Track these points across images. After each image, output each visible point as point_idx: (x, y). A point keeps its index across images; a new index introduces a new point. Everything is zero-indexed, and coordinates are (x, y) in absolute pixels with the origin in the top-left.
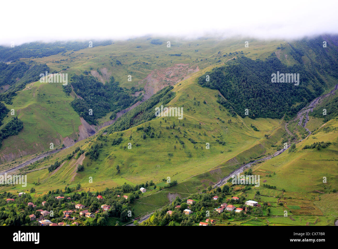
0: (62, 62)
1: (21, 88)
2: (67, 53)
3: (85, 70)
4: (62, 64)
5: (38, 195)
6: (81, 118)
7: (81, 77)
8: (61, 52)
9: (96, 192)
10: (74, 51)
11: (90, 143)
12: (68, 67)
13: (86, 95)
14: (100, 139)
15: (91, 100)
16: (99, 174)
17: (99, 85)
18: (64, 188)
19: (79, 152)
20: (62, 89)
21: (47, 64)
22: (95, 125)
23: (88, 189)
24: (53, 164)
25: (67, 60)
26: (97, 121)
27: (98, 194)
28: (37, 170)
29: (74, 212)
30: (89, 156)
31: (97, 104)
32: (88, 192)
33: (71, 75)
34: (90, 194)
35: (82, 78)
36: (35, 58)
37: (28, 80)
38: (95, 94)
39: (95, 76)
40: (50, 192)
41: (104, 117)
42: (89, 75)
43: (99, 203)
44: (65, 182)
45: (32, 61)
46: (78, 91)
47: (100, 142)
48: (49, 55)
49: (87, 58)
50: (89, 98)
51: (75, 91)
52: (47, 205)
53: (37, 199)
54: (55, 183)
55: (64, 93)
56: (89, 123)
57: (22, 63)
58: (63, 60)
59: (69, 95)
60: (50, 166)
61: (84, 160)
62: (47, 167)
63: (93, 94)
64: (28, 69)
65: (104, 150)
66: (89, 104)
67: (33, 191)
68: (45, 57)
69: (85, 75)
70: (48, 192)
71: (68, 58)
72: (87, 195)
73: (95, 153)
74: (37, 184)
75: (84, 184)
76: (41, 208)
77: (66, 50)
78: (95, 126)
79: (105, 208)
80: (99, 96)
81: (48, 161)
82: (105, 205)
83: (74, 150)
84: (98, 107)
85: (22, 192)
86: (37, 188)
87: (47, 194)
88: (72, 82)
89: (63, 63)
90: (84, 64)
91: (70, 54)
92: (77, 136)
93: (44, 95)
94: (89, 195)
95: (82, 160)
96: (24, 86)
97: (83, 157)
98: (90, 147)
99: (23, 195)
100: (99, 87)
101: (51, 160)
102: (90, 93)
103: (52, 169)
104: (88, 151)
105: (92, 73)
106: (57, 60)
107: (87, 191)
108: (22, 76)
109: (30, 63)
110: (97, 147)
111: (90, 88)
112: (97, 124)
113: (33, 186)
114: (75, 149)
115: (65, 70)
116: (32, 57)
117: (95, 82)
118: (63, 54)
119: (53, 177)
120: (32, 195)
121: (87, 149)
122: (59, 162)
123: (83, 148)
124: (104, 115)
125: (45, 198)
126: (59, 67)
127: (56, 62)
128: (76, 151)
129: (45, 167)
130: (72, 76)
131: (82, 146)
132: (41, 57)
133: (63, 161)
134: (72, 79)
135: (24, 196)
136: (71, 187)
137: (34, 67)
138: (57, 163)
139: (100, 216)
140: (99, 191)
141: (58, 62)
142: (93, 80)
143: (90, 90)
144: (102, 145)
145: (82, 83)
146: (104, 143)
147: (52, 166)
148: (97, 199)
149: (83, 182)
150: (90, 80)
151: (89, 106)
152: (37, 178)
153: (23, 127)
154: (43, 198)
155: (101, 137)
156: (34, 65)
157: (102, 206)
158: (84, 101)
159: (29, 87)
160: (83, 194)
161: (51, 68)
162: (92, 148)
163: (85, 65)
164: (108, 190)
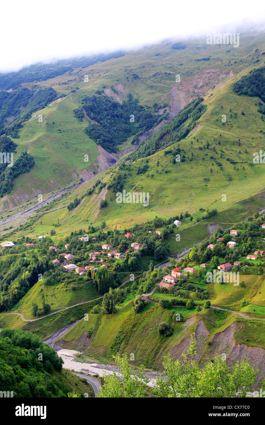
0: (69, 82)
1: (27, 118)
2: (74, 71)
3: (97, 90)
4: (69, 85)
5: (60, 237)
6: (98, 146)
7: (93, 99)
8: (67, 71)
9: (123, 229)
10: (82, 68)
11: (111, 174)
12: (77, 88)
13: (101, 119)
14: (122, 169)
15: (108, 124)
16: (126, 208)
17: (115, 105)
18: (88, 227)
19: (100, 185)
20: (74, 115)
21: (53, 87)
22: (116, 152)
23: (114, 226)
24: (73, 201)
25: (75, 80)
26: (117, 148)
27: (126, 232)
28: (55, 209)
29: (101, 254)
30: (112, 189)
31: (115, 128)
32: (115, 230)
33: (82, 97)
34: (118, 232)
35: (95, 99)
36: (39, 81)
37: (34, 108)
38: (111, 117)
39: (109, 96)
40: (72, 234)
41: (124, 143)
42: (103, 94)
43: (128, 242)
44: (87, 221)
45: (36, 86)
46: (92, 114)
47: (123, 172)
48: (55, 77)
49: (99, 74)
50: (105, 122)
51: (88, 115)
52: (70, 248)
53: (59, 242)
54: (76, 223)
55: (76, 119)
56: (108, 151)
57: (25, 90)
58: (71, 80)
59: (81, 121)
60: (69, 204)
61: (107, 194)
62: (66, 205)
63: (110, 117)
64: (33, 95)
65: (128, 180)
66: (106, 129)
67: (53, 233)
68: (50, 80)
69: (98, 96)
70: (70, 234)
71: (76, 77)
72: (114, 233)
73: (119, 185)
74: (57, 226)
75: (110, 221)
76: (64, 252)
77: (73, 69)
78: (115, 154)
79: (136, 247)
80: (116, 118)
81: (66, 199)
82: (136, 243)
83: (94, 184)
84: (117, 131)
85: (41, 235)
86: (57, 230)
87: (69, 235)
88: (83, 105)
89: (72, 84)
90: (95, 82)
91: (78, 73)
92: (96, 167)
93: (54, 123)
94: (116, 234)
95: (104, 195)
96: (30, 115)
97: (105, 191)
98: (112, 179)
99: (43, 238)
100: (116, 108)
101: (70, 197)
102: (106, 116)
103: (71, 207)
104: (110, 184)
105: (105, 93)
106: (63, 82)
107: (113, 229)
108: (27, 104)
109: (33, 88)
110: (120, 178)
111: (106, 110)
112: (117, 152)
113: (53, 228)
114: (96, 183)
115: (75, 91)
116: (35, 81)
117: (110, 102)
118: (70, 73)
119: (74, 217)
120: (53, 238)
121: (109, 182)
122: (78, 198)
123: (104, 181)
124: (125, 140)
125: (67, 241)
126: (67, 89)
127: (63, 83)
128: (97, 185)
129: (63, 206)
130: (83, 99)
131: (102, 179)
132: (45, 80)
133: (83, 198)
134: (84, 102)
135: (45, 240)
136: (94, 226)
137: (39, 92)
138: (76, 200)
139: (131, 256)
140: (127, 228)
141: (65, 84)
142: (107, 100)
143: (106, 112)
144: (125, 175)
145: (96, 106)
146: (127, 172)
147: (71, 204)
148: (126, 237)
149: (108, 219)
150: (104, 101)
151: (106, 132)
152: (56, 219)
153: (34, 163)
154: (65, 240)
155: (124, 165)
156: (38, 90)
157: (132, 245)
158: (100, 126)
159: (35, 116)
160: (109, 233)
161: (58, 91)
162: (114, 179)
163: (96, 84)
164: (137, 226)
